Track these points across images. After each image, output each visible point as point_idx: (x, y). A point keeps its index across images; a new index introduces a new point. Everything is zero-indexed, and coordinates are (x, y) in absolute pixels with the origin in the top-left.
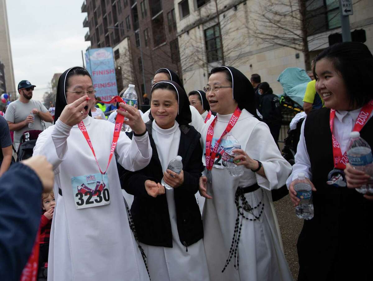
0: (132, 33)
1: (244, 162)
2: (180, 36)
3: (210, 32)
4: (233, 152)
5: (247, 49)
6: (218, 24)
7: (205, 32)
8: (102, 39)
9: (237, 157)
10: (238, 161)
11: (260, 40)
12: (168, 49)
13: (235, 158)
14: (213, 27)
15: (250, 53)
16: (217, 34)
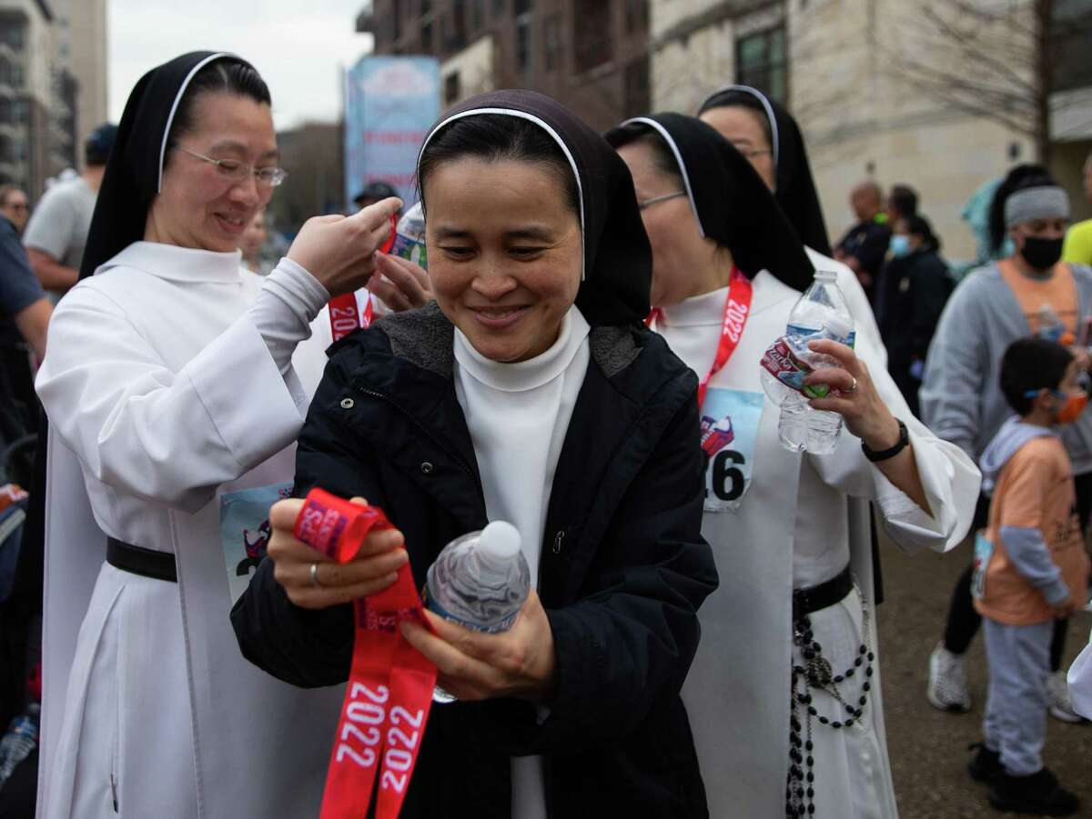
0: (506, 22)
1: (844, 402)
2: (660, 48)
3: (753, 49)
4: (812, 347)
5: (864, 113)
6: (782, 26)
7: (739, 44)
8: (411, 31)
9: (823, 370)
10: (823, 389)
11: (906, 88)
12: (616, 85)
13: (812, 375)
14: (767, 33)
15: (872, 127)
16: (776, 57)
